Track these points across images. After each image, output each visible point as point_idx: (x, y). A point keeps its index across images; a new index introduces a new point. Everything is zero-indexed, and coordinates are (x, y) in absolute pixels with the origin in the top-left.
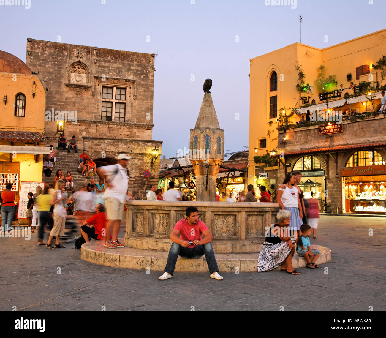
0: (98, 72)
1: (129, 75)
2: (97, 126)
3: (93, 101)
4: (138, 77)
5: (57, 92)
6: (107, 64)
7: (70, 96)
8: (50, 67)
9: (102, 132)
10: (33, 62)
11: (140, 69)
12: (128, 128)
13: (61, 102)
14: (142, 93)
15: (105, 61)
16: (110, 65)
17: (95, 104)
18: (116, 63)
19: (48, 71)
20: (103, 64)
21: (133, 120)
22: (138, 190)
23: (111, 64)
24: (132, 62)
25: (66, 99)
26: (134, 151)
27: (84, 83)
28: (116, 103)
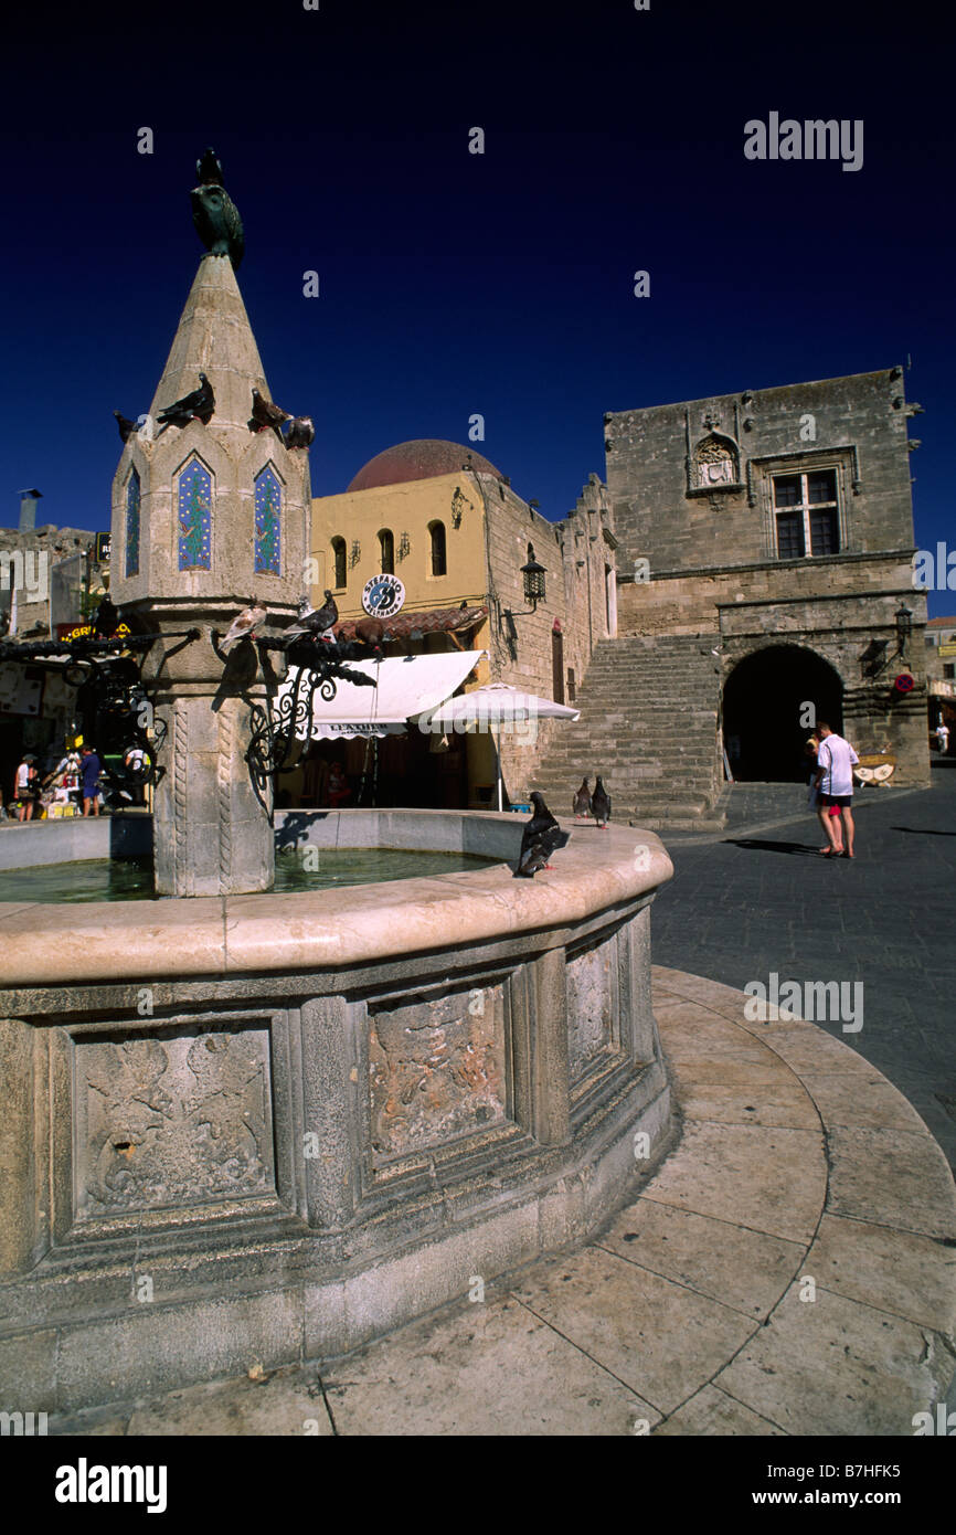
0: (758, 449)
1: (838, 437)
2: (768, 575)
3: (755, 519)
4: (862, 435)
5: (673, 515)
6: (779, 425)
7: (701, 516)
8: (653, 463)
9: (781, 588)
10: (619, 461)
11: (864, 415)
12: (847, 568)
14: (875, 475)
15: (773, 419)
16: (786, 424)
17: (760, 524)
18: (801, 416)
19: (650, 472)
20: (769, 428)
21: (858, 547)
22: (872, 721)
23: (787, 421)
24: (843, 402)
25: (693, 525)
26: (846, 624)
27: (730, 480)
28: (811, 512)
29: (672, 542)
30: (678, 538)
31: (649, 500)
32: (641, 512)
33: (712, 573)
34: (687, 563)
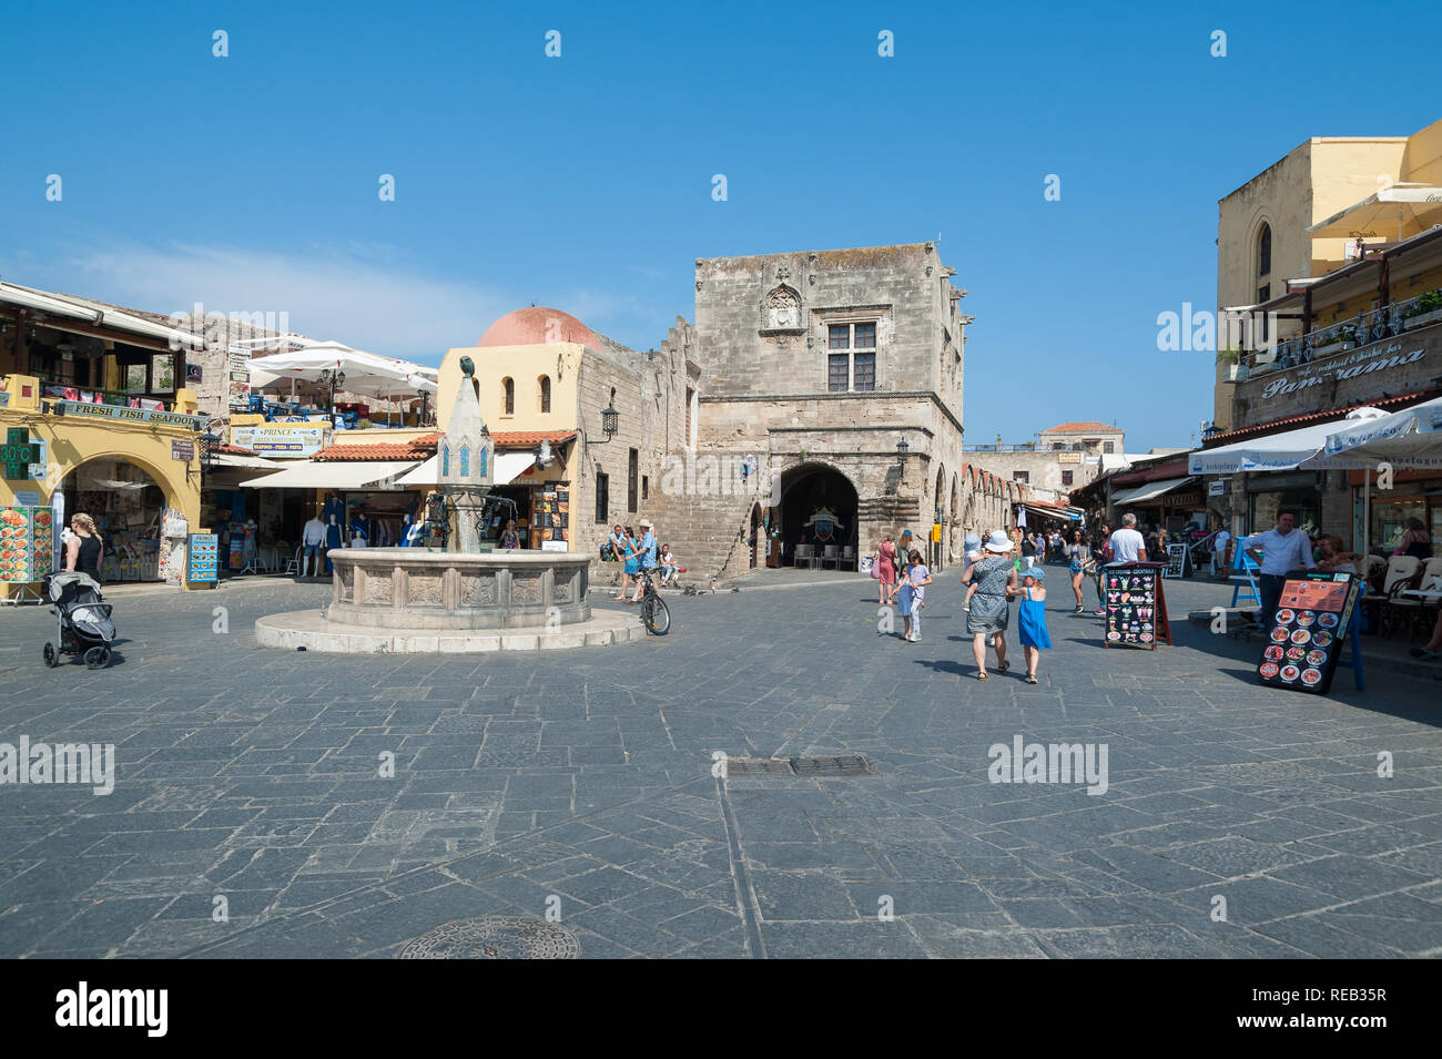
0: (819, 299)
1: (880, 296)
2: (818, 404)
3: (812, 357)
4: (899, 295)
5: (747, 349)
6: (835, 281)
7: (769, 352)
8: (734, 305)
9: (828, 414)
10: (706, 300)
11: (902, 279)
12: (879, 403)
13: (754, 366)
14: (907, 329)
15: (832, 276)
16: (841, 281)
17: (815, 362)
18: (853, 275)
19: (730, 312)
20: (827, 282)
21: (890, 386)
22: (880, 525)
24: (887, 267)
25: (762, 359)
26: (863, 450)
27: (793, 325)
28: (856, 355)
29: (745, 371)
30: (749, 369)
31: (729, 336)
32: (722, 345)
33: (775, 399)
34: (756, 390)
